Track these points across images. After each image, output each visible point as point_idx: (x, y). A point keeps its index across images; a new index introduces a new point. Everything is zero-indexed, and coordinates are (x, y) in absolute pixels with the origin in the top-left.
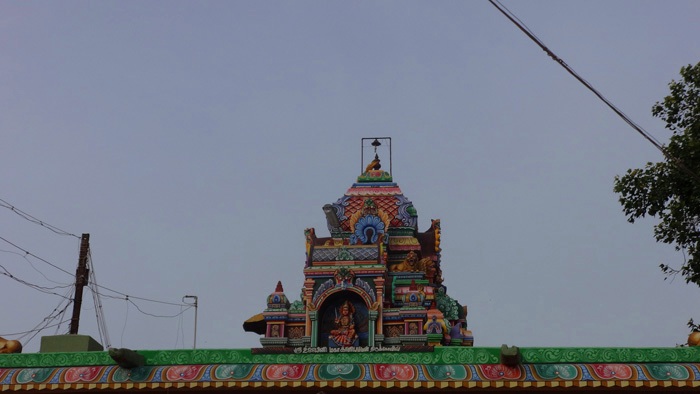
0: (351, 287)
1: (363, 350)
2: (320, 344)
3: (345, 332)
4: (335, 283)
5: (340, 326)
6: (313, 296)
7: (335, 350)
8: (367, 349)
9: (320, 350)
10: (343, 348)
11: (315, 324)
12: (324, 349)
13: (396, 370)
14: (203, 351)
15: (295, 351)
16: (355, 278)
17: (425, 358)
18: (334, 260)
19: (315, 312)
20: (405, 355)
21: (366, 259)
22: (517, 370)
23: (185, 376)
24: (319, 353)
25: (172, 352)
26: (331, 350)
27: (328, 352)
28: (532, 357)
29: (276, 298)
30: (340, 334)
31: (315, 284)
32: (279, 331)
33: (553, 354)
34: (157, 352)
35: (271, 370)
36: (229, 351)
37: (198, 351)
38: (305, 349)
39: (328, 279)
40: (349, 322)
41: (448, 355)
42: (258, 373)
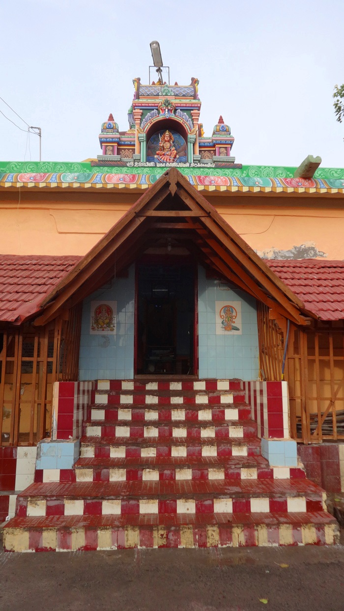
0: (172, 116)
1: (184, 165)
2: (148, 160)
3: (169, 153)
4: (159, 113)
5: (163, 148)
6: (141, 123)
7: (162, 165)
8: (187, 165)
9: (148, 164)
10: (168, 164)
11: (144, 145)
12: (152, 164)
13: (215, 180)
14: (49, 163)
15: (128, 165)
16: (176, 110)
17: (235, 173)
18: (158, 95)
19: (144, 135)
20: (219, 170)
21: (184, 96)
22: (312, 181)
23: (35, 180)
24: (148, 167)
25: (22, 163)
26: (158, 165)
27: (156, 167)
28: (320, 175)
29: (110, 124)
30: (164, 155)
31: (142, 114)
32: (113, 151)
33: (336, 172)
34: (9, 163)
35: (109, 177)
36: (72, 164)
37: (44, 163)
38: (136, 163)
39: (153, 109)
40: (171, 146)
41: (253, 172)
42: (98, 179)
